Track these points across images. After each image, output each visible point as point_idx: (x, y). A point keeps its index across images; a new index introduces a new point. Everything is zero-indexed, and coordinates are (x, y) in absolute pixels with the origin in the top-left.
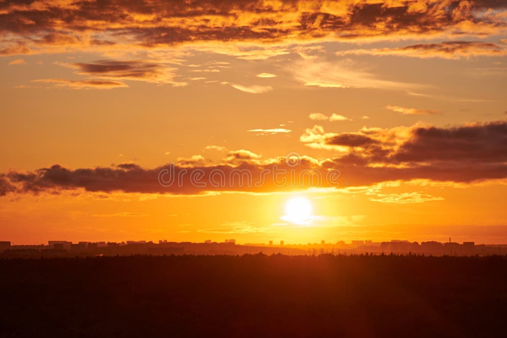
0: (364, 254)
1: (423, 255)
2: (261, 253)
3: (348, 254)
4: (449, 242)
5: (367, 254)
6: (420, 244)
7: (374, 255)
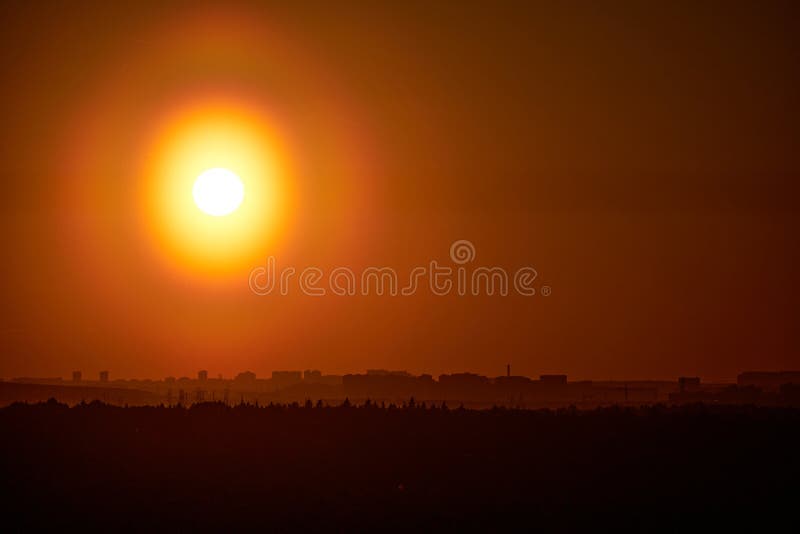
0: (302, 405)
1: (444, 406)
2: (52, 401)
3: (264, 404)
4: (506, 375)
5: (309, 403)
6: (437, 380)
7: (324, 405)
